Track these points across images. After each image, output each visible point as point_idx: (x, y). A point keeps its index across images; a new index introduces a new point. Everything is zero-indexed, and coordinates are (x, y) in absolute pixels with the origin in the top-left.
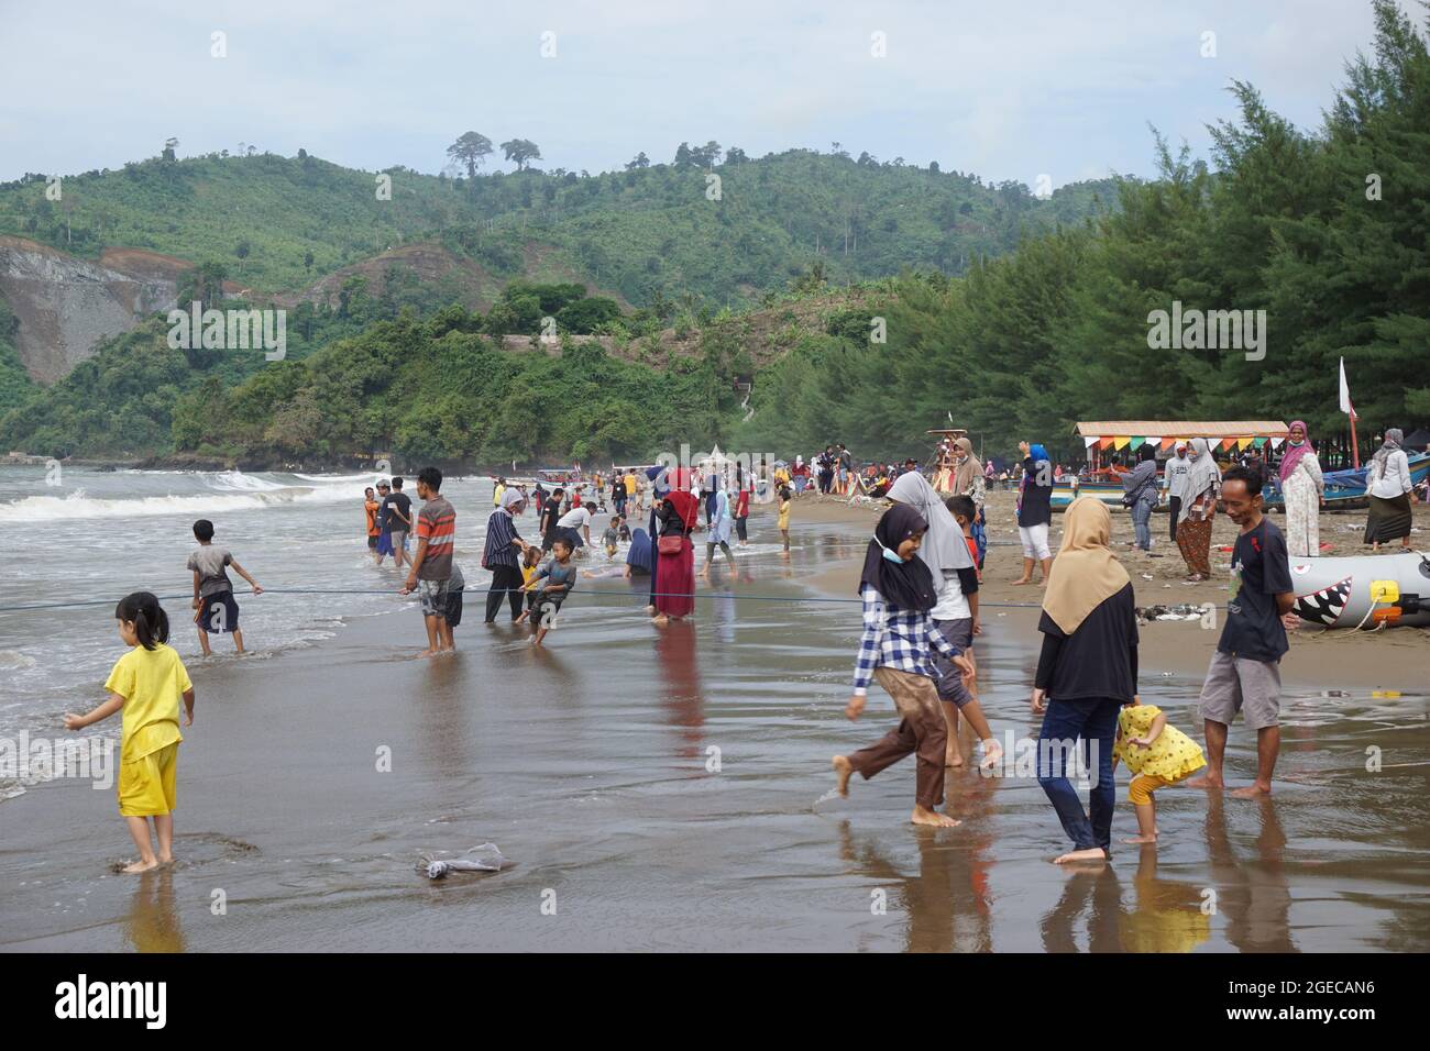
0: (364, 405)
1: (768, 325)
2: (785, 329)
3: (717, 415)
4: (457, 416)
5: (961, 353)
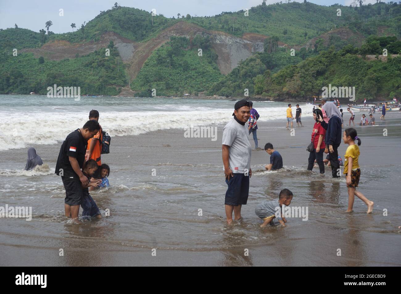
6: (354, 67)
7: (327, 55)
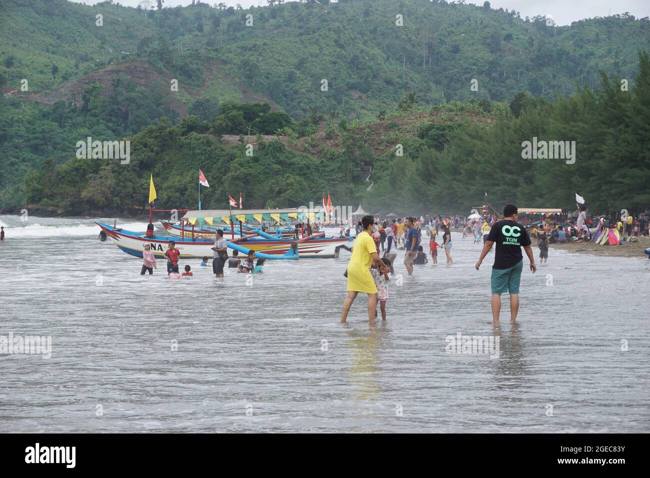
0: (140, 176)
1: (381, 131)
2: (392, 135)
3: (352, 185)
6: (205, 157)
7: (158, 134)
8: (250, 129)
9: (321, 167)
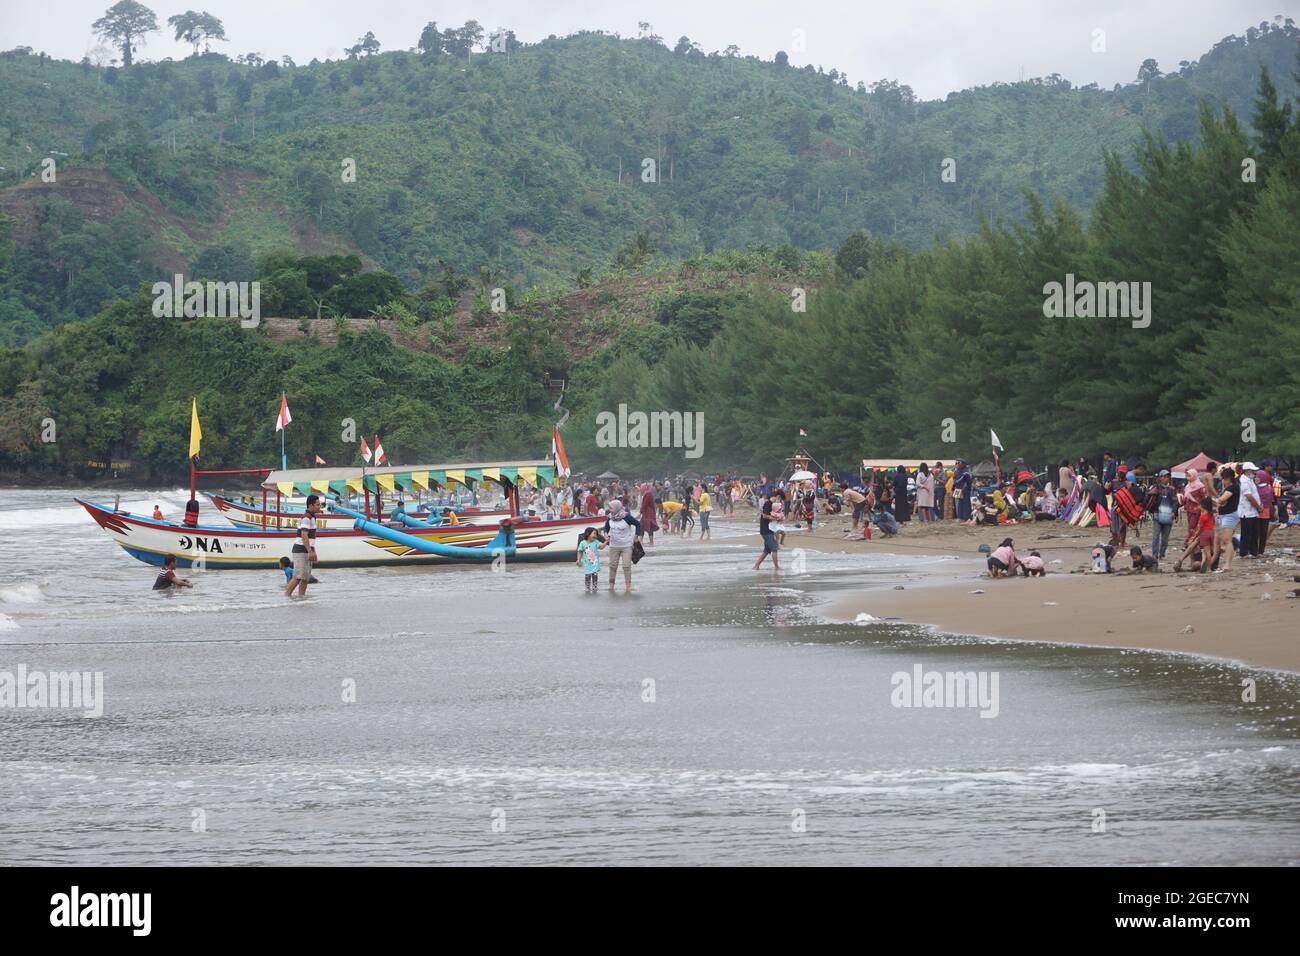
0: (100, 402)
1: (584, 309)
2: (605, 316)
3: (526, 417)
4: (215, 417)
5: (813, 373)
6: (231, 362)
7: (135, 316)
8: (320, 306)
9: (464, 381)
